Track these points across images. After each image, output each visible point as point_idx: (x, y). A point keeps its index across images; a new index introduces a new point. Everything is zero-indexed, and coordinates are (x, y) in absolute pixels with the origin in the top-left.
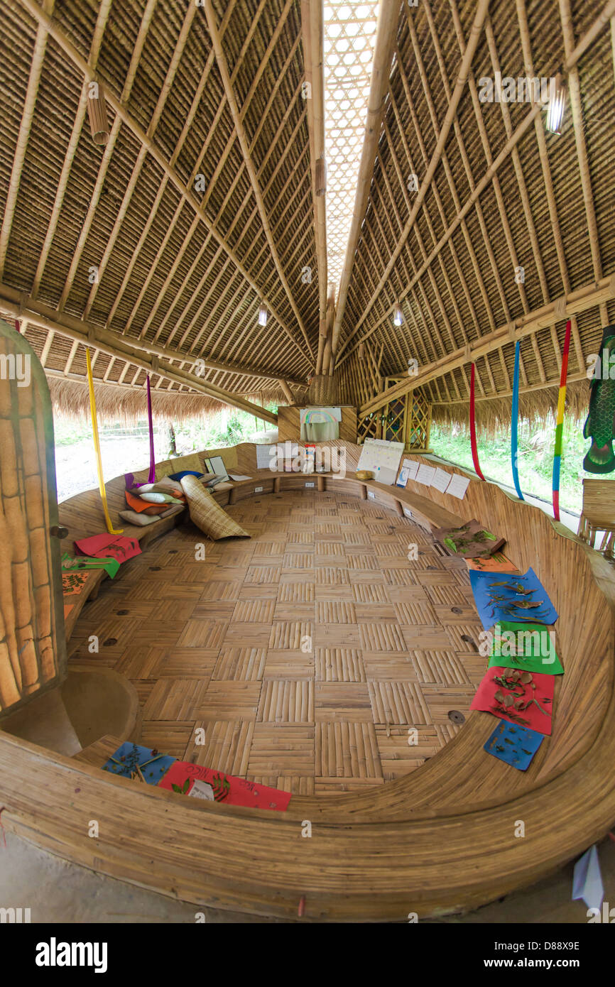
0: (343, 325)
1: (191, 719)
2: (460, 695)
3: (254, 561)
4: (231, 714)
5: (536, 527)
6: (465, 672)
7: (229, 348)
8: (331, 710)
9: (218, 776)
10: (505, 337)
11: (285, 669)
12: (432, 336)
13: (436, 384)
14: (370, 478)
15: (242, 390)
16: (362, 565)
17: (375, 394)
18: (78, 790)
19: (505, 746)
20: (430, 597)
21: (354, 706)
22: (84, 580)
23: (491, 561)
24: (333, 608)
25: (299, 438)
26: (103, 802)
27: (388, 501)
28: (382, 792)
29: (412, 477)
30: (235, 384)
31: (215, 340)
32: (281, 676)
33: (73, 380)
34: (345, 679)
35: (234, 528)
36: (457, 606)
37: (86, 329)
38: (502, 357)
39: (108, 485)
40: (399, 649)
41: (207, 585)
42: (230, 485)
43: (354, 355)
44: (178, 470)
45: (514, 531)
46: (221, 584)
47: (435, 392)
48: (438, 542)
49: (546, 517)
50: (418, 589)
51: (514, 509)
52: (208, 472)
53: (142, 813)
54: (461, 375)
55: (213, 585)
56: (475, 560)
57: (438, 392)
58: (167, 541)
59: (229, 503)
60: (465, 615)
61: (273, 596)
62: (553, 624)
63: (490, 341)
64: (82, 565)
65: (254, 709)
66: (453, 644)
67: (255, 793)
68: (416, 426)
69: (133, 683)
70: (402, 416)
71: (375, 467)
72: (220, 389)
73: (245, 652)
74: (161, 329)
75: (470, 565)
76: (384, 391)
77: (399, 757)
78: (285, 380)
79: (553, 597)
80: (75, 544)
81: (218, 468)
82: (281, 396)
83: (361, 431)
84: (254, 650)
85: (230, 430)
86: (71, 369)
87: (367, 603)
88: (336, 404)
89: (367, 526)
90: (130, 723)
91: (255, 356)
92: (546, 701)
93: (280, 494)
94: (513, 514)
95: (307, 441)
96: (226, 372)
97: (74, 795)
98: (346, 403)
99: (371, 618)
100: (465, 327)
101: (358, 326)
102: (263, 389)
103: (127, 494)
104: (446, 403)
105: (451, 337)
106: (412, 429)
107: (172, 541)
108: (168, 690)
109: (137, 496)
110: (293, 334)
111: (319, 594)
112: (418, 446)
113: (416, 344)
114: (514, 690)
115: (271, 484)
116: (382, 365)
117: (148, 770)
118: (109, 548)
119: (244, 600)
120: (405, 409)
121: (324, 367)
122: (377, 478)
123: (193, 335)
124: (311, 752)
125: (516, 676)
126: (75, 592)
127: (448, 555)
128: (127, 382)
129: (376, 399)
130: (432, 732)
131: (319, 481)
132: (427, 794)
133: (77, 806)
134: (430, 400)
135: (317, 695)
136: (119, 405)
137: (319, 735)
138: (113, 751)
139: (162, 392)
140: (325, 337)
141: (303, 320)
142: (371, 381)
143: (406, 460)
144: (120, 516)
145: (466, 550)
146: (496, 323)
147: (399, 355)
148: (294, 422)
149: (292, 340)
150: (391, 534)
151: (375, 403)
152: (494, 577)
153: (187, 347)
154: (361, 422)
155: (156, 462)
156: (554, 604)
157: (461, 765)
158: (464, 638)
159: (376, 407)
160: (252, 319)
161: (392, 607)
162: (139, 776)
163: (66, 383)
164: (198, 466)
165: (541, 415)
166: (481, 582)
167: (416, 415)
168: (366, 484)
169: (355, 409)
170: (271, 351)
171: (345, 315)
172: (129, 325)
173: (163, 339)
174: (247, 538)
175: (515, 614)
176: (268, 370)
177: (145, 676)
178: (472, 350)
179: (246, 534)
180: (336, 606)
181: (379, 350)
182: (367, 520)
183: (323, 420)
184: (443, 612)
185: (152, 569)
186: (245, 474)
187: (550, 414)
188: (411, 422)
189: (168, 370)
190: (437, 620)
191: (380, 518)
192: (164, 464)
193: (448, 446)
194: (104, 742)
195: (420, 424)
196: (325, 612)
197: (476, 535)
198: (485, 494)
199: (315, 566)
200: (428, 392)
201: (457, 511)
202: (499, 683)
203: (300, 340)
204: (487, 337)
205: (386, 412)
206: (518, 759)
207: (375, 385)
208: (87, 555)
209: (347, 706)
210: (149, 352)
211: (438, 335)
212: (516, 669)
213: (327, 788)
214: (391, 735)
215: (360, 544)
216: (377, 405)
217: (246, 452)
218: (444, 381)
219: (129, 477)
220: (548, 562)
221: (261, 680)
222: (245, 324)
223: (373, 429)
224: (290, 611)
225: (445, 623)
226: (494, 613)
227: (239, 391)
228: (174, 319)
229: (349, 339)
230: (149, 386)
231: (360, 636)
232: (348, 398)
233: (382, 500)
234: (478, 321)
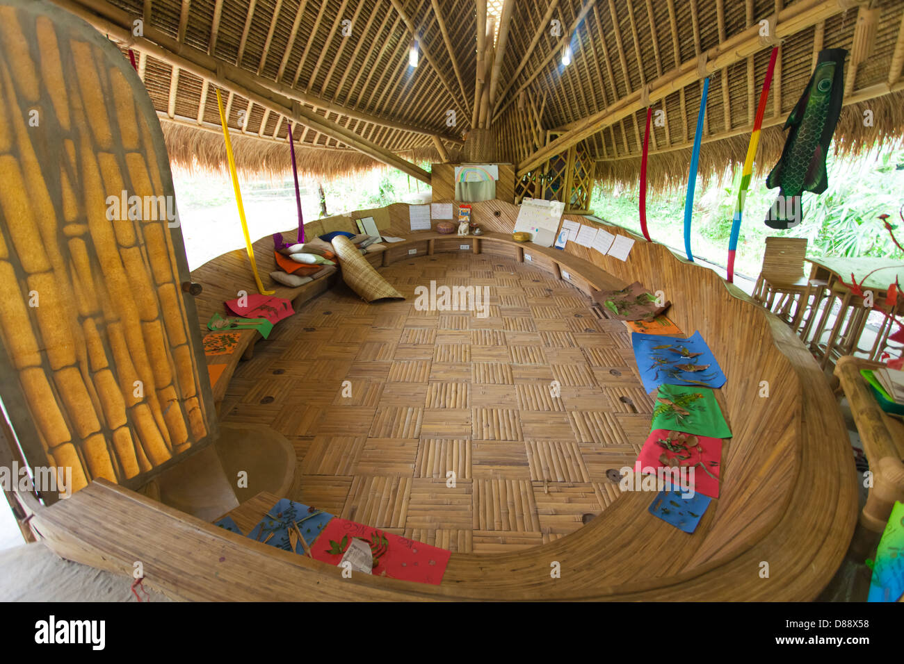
0: (502, 70)
1: (350, 474)
2: (619, 454)
3: (409, 323)
4: (388, 470)
5: (706, 289)
6: (624, 433)
7: (378, 96)
8: (488, 467)
9: (377, 533)
10: (694, 73)
11: (443, 428)
12: (603, 79)
13: (603, 138)
14: (527, 239)
15: (393, 147)
16: (519, 327)
17: (536, 149)
18: (222, 559)
19: (670, 507)
20: (588, 359)
21: (511, 464)
22: (237, 340)
23: (654, 325)
24: (490, 369)
25: (453, 198)
26: (250, 572)
27: (546, 264)
28: (543, 552)
29: (572, 239)
30: (386, 139)
31: (361, 85)
32: (438, 434)
33: (208, 130)
34: (502, 438)
35: (388, 290)
36: (615, 368)
37: (213, 65)
38: (682, 101)
39: (255, 245)
40: (556, 409)
41: (363, 346)
42: (382, 247)
43: (513, 105)
44: (329, 230)
45: (681, 293)
46: (376, 345)
47: (600, 146)
48: (598, 304)
49: (720, 278)
50: (576, 352)
51: (683, 271)
52: (360, 233)
53: (292, 585)
54: (632, 125)
55: (368, 345)
56: (638, 323)
57: (604, 147)
58: (321, 302)
59: (383, 266)
60: (624, 377)
61: (429, 358)
62: (720, 388)
63: (673, 79)
64: (233, 326)
65: (412, 466)
66: (611, 405)
67: (415, 551)
68: (577, 185)
69: (289, 439)
70: (563, 175)
71: (533, 228)
72: (370, 143)
73: (401, 411)
74: (300, 69)
75: (630, 328)
76: (545, 145)
77: (557, 513)
78: (439, 136)
79: (721, 360)
80: (225, 304)
81: (370, 228)
82: (433, 154)
83: (519, 190)
84: (410, 410)
85: (382, 191)
86: (205, 117)
87: (524, 364)
88: (492, 162)
89: (524, 289)
90: (288, 478)
91: (406, 106)
92: (713, 464)
93: (433, 257)
94: (681, 275)
95: (462, 201)
96: (375, 125)
97: (218, 565)
98: (504, 160)
99: (527, 379)
100: (643, 64)
101: (519, 70)
102: (416, 147)
103: (277, 255)
104: (613, 159)
105: (626, 78)
106: (573, 188)
107: (325, 302)
108: (327, 446)
109: (287, 256)
110: (446, 80)
111: (475, 356)
112: (578, 207)
113: (584, 89)
114: (680, 453)
115: (425, 246)
116: (543, 117)
117: (306, 527)
118: (262, 308)
119: (400, 360)
120: (566, 167)
121: (481, 119)
122: (534, 240)
123: (337, 77)
124: (469, 506)
125: (680, 439)
126: (227, 352)
127: (607, 318)
128: (268, 133)
129: (537, 154)
130: (590, 489)
131: (475, 243)
132: (590, 555)
133: (221, 576)
134: (594, 156)
135: (474, 453)
136: (262, 162)
137: (477, 490)
138: (270, 507)
139: (307, 146)
140: (483, 82)
141: (459, 63)
142: (532, 135)
143: (565, 221)
144: (271, 277)
145: (628, 313)
146: (682, 58)
147: (564, 105)
148: (448, 180)
149: (446, 88)
150: (548, 297)
151: (535, 160)
152: (657, 341)
153: (331, 93)
154: (519, 181)
155: (305, 223)
156: (723, 367)
157: (625, 526)
158: (623, 400)
159: (536, 164)
160: (402, 59)
161: (549, 368)
162: (297, 532)
163: (202, 134)
164: (349, 227)
165: (717, 171)
166: (644, 346)
167: (578, 173)
168: (522, 246)
169: (514, 166)
170: (424, 102)
171: (505, 56)
172: (263, 63)
173: (304, 82)
174: (402, 300)
175: (680, 377)
176: (421, 124)
177: (303, 433)
178: (650, 92)
179: (400, 295)
180: (492, 367)
181: (542, 99)
182: (524, 283)
183: (478, 179)
184: (601, 374)
185: (307, 330)
186: (398, 236)
187: (729, 169)
188: (572, 180)
189: (311, 118)
190: (595, 381)
191: (537, 281)
192: (313, 224)
193: (609, 208)
194: (261, 498)
195: (582, 183)
196: (482, 373)
197: (638, 298)
198: (650, 254)
199: (470, 328)
200: (592, 147)
201: (619, 273)
202: (664, 446)
203: (456, 89)
204: (668, 76)
205: (546, 170)
206: (684, 521)
207: (535, 139)
208: (237, 315)
209: (504, 464)
210: (289, 97)
211: (610, 77)
212: (681, 433)
213: (485, 540)
214: (549, 492)
215: (516, 306)
216: (538, 161)
217: (399, 212)
218: (612, 133)
219: (278, 237)
220: (718, 325)
221: (418, 438)
222: (393, 66)
223: (532, 188)
224: (446, 372)
225: (603, 385)
226: (657, 376)
227: (390, 148)
228: (313, 57)
229: (508, 87)
230: (292, 139)
231: (518, 398)
232: (505, 155)
233: (538, 263)
234: (661, 56)
